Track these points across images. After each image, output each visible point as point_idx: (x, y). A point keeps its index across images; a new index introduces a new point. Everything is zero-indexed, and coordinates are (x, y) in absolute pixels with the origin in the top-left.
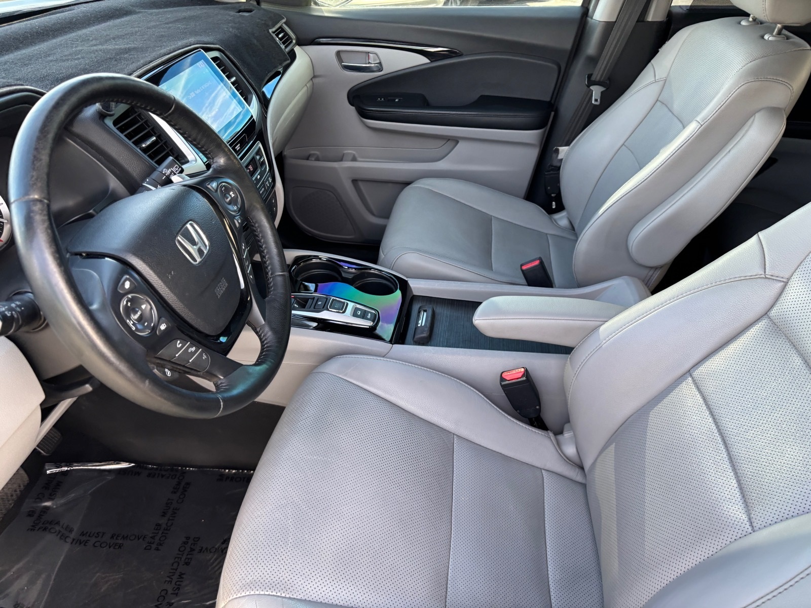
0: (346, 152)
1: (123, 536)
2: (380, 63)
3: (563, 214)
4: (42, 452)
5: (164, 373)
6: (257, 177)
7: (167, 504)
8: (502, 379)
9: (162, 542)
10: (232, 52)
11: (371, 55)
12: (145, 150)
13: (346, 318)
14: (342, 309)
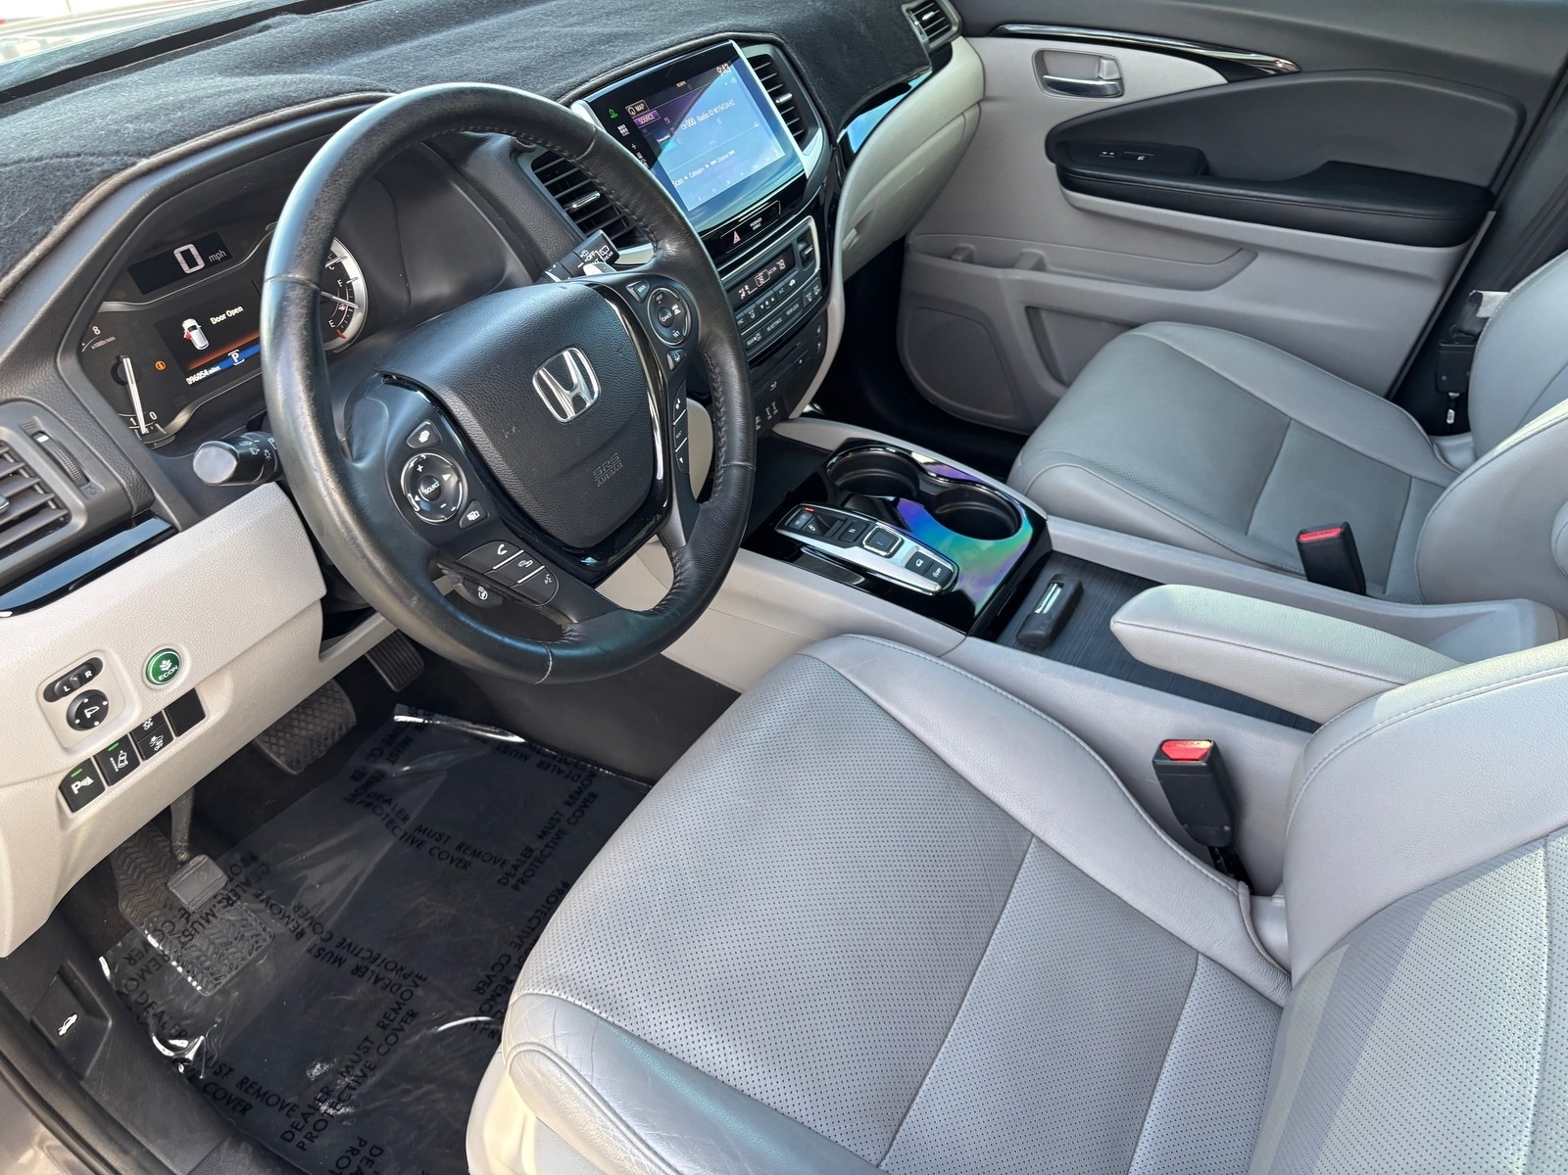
0: (1025, 250)
1: (475, 851)
2: (1120, 80)
3: (1465, 439)
4: (390, 683)
5: (476, 593)
6: (789, 282)
7: (552, 819)
8: (1160, 753)
9: (525, 879)
10: (798, 48)
11: (1104, 62)
12: (574, 215)
13: (893, 569)
14: (888, 551)
